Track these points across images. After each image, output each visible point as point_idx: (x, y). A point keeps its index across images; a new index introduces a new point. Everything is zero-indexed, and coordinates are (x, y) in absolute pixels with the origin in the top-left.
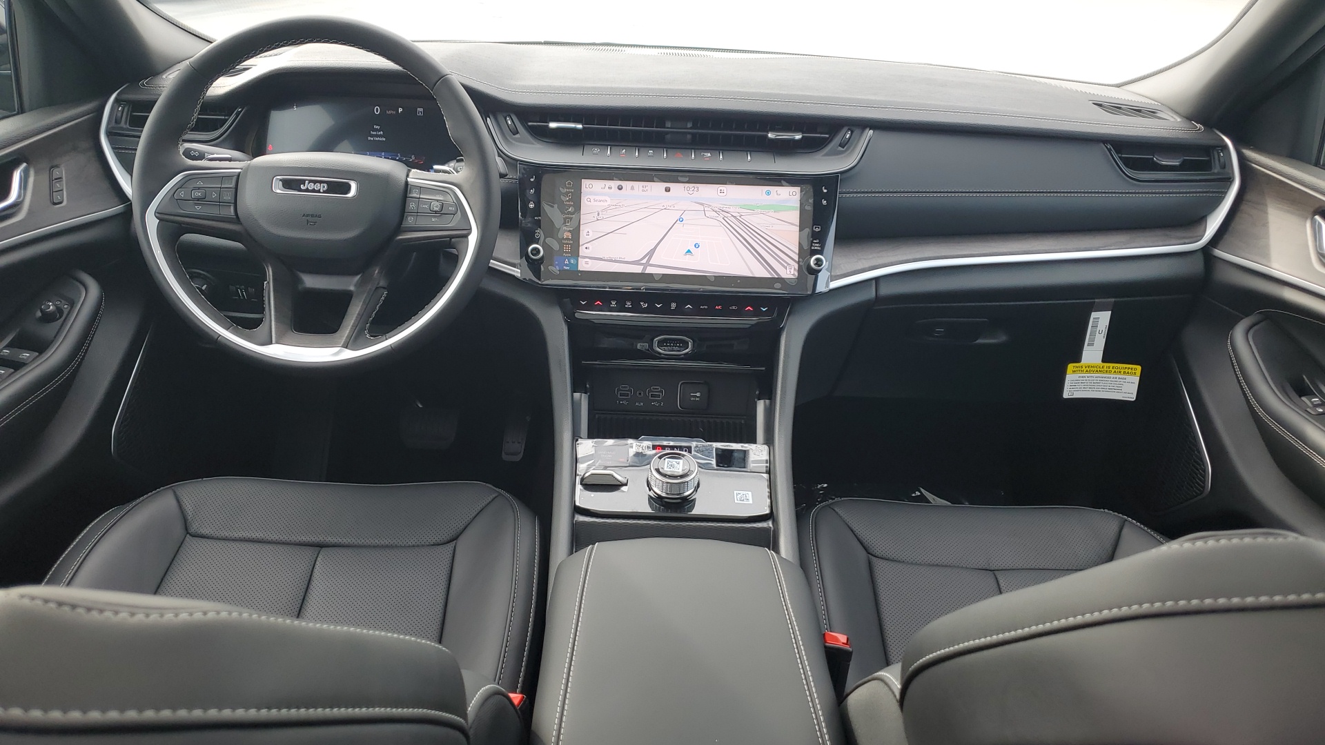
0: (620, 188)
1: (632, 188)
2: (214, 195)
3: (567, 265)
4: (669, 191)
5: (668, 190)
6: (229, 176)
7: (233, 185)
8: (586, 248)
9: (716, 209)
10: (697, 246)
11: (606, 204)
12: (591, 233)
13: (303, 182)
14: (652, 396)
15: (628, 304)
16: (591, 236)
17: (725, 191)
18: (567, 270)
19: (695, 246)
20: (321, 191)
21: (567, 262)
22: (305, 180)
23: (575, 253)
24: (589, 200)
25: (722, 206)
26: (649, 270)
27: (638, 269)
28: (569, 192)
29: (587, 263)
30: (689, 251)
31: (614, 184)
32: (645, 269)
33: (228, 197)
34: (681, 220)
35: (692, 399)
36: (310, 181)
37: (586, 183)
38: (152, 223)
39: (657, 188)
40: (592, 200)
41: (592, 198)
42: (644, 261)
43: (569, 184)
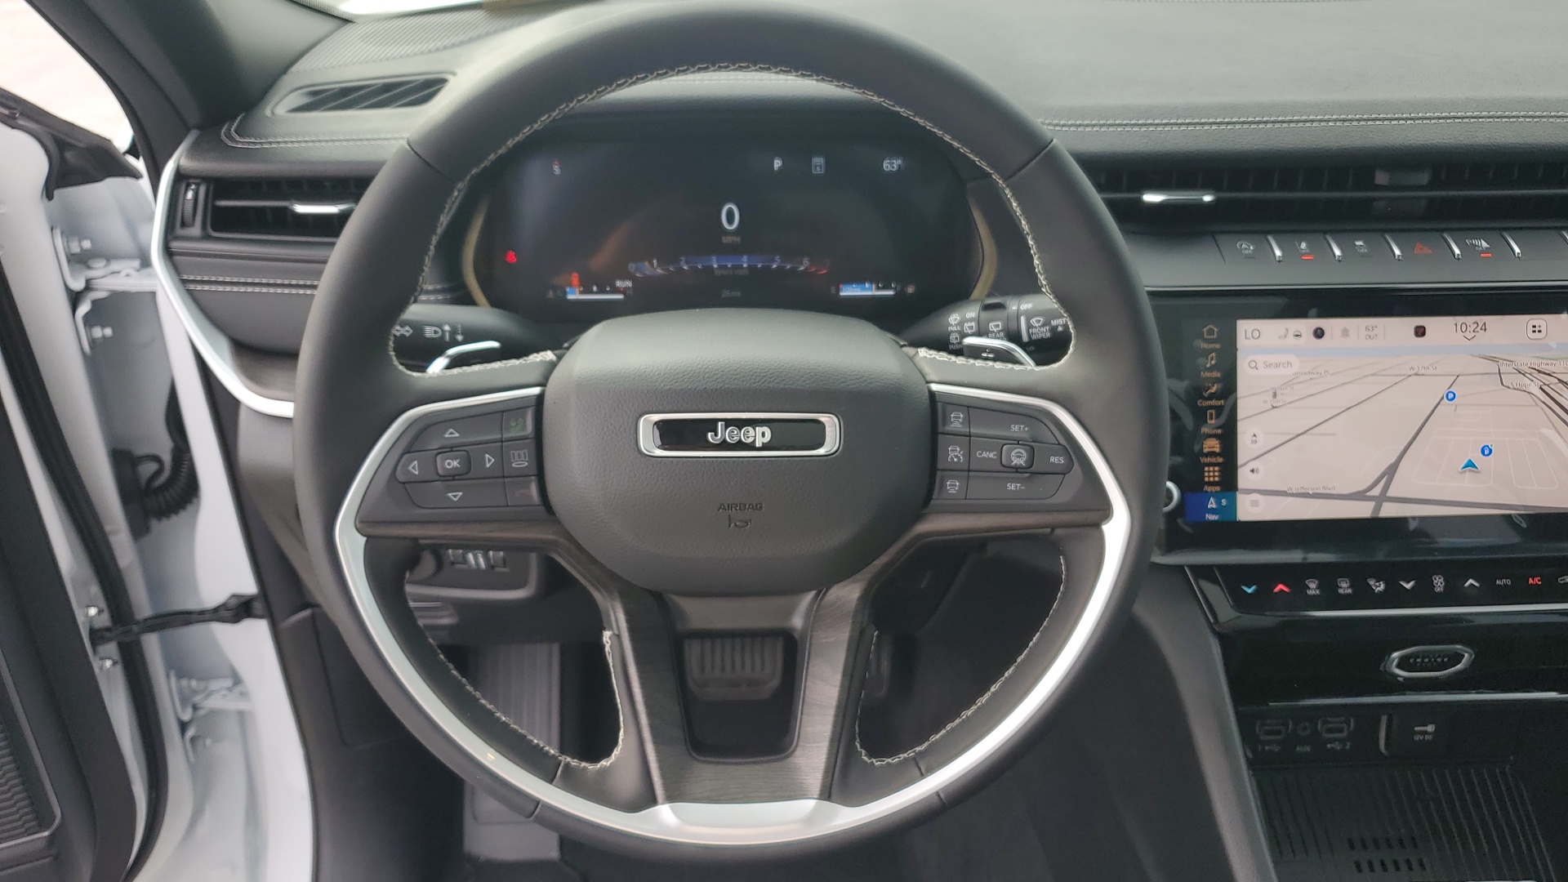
0: (1319, 333)
1: (1345, 333)
2: (489, 461)
3: (1213, 511)
4: (1423, 334)
5: (1420, 332)
6: (516, 408)
7: (530, 428)
8: (1252, 471)
9: (1525, 369)
10: (1486, 451)
11: (1289, 371)
12: (1260, 438)
13: (711, 425)
14: (1330, 731)
15: (1344, 585)
16: (1263, 444)
17: (1543, 329)
18: (1214, 521)
19: (1483, 452)
20: (758, 444)
21: (1212, 504)
22: (716, 421)
23: (1229, 483)
24: (1253, 364)
25: (1537, 361)
26: (1389, 511)
27: (1362, 510)
28: (1212, 351)
29: (1255, 504)
30: (1470, 464)
31: (1306, 325)
32: (1378, 508)
33: (521, 461)
34: (1451, 396)
35: (1417, 738)
36: (729, 423)
37: (1245, 328)
38: (350, 546)
39: (1398, 328)
40: (1261, 365)
41: (1261, 359)
42: (1376, 492)
43: (1211, 332)
